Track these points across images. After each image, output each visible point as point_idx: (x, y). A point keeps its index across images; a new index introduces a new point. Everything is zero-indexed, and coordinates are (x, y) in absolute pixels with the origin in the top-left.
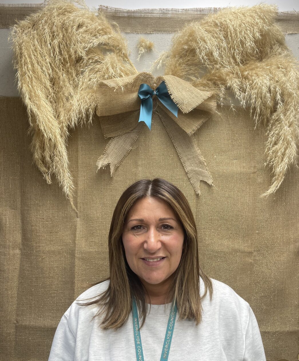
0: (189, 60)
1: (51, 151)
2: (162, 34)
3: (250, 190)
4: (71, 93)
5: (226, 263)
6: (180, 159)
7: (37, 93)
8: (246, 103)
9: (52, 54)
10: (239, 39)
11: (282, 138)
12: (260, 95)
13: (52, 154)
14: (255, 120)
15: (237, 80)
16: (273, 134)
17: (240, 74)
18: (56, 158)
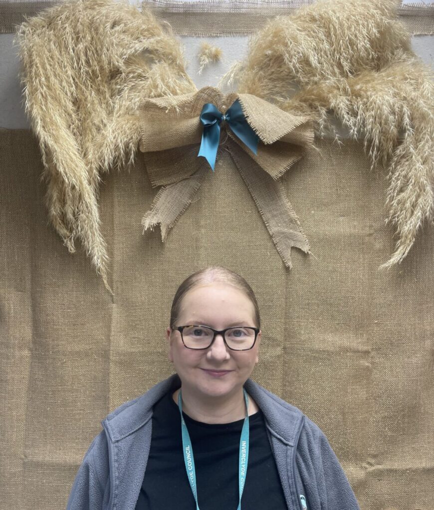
0: (273, 72)
1: (75, 205)
2: (234, 36)
3: (364, 259)
4: (104, 121)
5: (330, 368)
6: (261, 216)
7: (53, 118)
8: (359, 131)
9: (76, 64)
10: (347, 38)
11: (411, 182)
12: (379, 119)
13: (76, 209)
14: (371, 157)
15: (344, 98)
16: (398, 176)
17: (349, 90)
18: (82, 215)
